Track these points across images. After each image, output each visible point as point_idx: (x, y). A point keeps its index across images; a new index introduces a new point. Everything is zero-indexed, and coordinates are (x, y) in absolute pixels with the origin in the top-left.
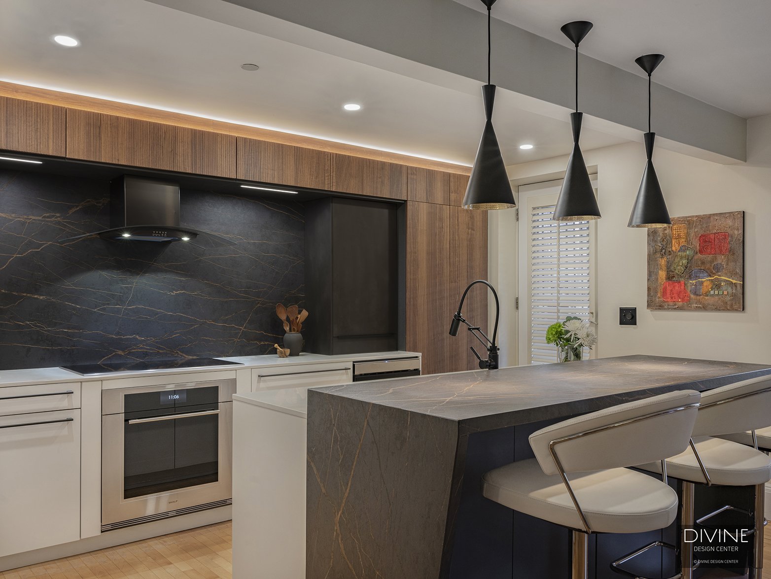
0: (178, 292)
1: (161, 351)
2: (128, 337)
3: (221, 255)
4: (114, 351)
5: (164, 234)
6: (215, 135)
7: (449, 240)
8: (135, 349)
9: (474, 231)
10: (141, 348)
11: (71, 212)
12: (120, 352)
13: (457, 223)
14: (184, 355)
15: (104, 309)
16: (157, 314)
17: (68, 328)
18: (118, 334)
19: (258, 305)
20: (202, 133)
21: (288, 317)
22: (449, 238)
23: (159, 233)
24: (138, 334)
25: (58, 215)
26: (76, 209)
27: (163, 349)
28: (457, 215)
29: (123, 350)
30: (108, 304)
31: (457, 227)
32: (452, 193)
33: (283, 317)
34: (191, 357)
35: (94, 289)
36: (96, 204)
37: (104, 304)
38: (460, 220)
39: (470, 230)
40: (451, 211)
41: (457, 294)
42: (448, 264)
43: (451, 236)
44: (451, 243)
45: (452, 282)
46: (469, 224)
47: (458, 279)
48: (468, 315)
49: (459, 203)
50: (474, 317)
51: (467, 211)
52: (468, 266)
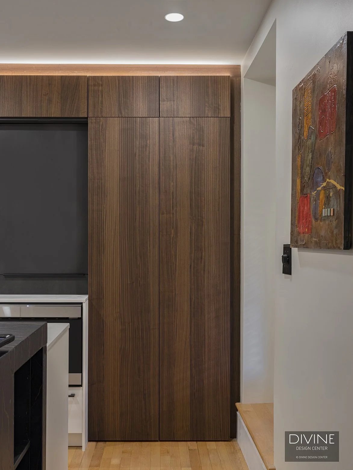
9: (203, 146)
13: (171, 138)
28: (171, 128)
31: (171, 144)
32: (164, 101)
38: (177, 134)
39: (195, 147)
40: (162, 124)
41: (173, 228)
42: (157, 190)
43: (162, 155)
44: (161, 165)
45: (163, 214)
46: (193, 138)
47: (175, 209)
48: (193, 255)
49: (175, 113)
50: (203, 257)
51: (190, 122)
52: (191, 192)
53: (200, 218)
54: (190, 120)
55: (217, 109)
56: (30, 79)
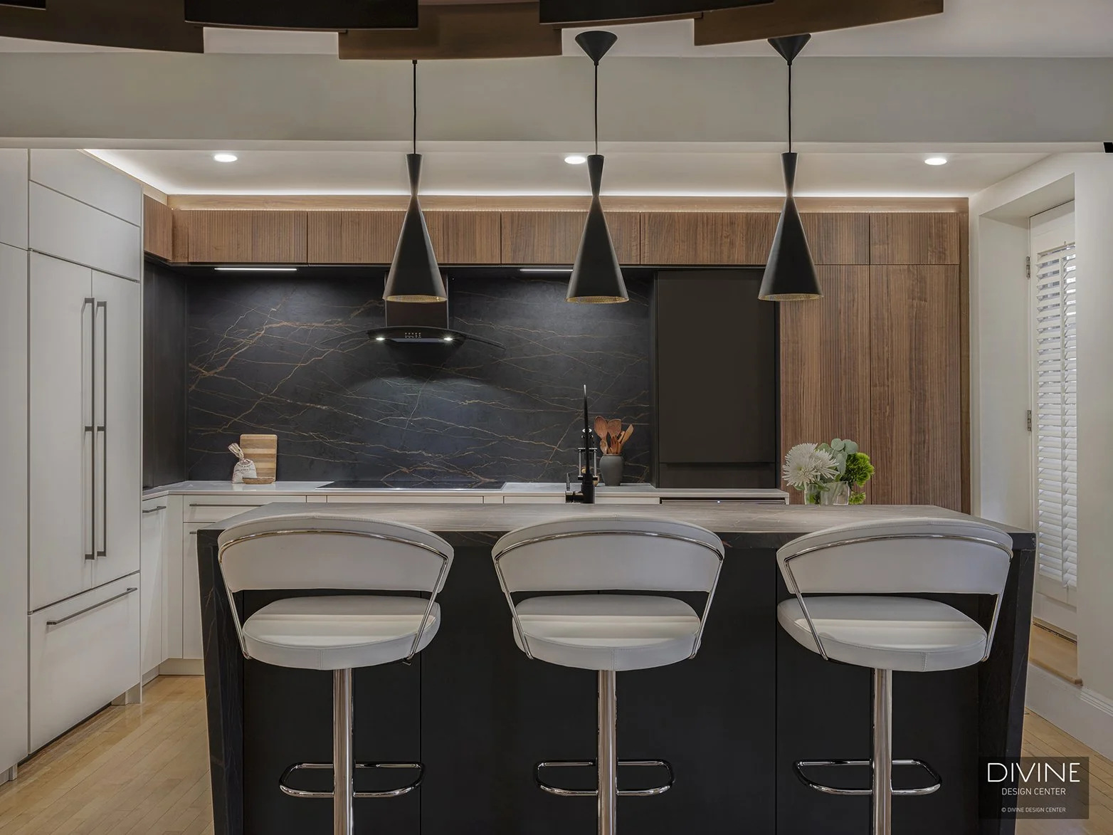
0: (471, 402)
1: (451, 471)
2: (413, 452)
3: (526, 355)
4: (399, 468)
5: (418, 335)
6: (472, 215)
7: (867, 321)
8: (421, 466)
9: (925, 301)
10: (428, 466)
11: (353, 315)
12: (404, 469)
13: (885, 291)
14: (479, 477)
15: (387, 421)
16: (446, 427)
17: (351, 441)
18: (402, 448)
19: (579, 418)
20: (456, 215)
21: (608, 435)
22: (868, 316)
23: (411, 335)
24: (424, 450)
25: (339, 320)
26: (358, 313)
27: (453, 468)
28: (885, 278)
29: (408, 468)
30: (391, 415)
31: (885, 298)
32: (875, 244)
33: (602, 434)
34: (488, 480)
35: (376, 398)
36: (378, 305)
37: (387, 416)
38: (892, 286)
39: (915, 302)
40: (873, 274)
41: (888, 404)
42: (868, 357)
43: (873, 313)
44: (872, 324)
45: (876, 386)
46: (913, 290)
47: (890, 380)
48: (913, 438)
49: (890, 260)
50: (927, 441)
51: (909, 270)
52: (911, 360)
53: (922, 391)
54: (908, 268)
55: (942, 254)
56: (707, 217)
